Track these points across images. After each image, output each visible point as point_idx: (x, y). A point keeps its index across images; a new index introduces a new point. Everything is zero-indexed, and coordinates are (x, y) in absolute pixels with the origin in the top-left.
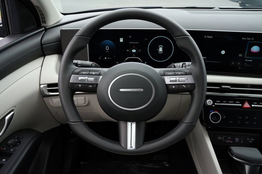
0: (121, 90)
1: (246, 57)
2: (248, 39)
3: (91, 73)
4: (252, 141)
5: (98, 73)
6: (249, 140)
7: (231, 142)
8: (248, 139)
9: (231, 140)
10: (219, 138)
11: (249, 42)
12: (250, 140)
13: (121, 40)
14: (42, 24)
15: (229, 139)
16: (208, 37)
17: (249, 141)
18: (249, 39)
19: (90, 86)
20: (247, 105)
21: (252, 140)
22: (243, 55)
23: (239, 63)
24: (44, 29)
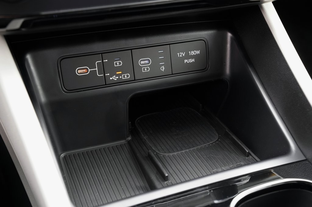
4: (192, 57)
6: (183, 58)
7: (126, 76)
8: (182, 54)
9: (123, 69)
10: (80, 71)
12: (188, 57)
15: (119, 69)
17: (186, 61)
21: (193, 53)
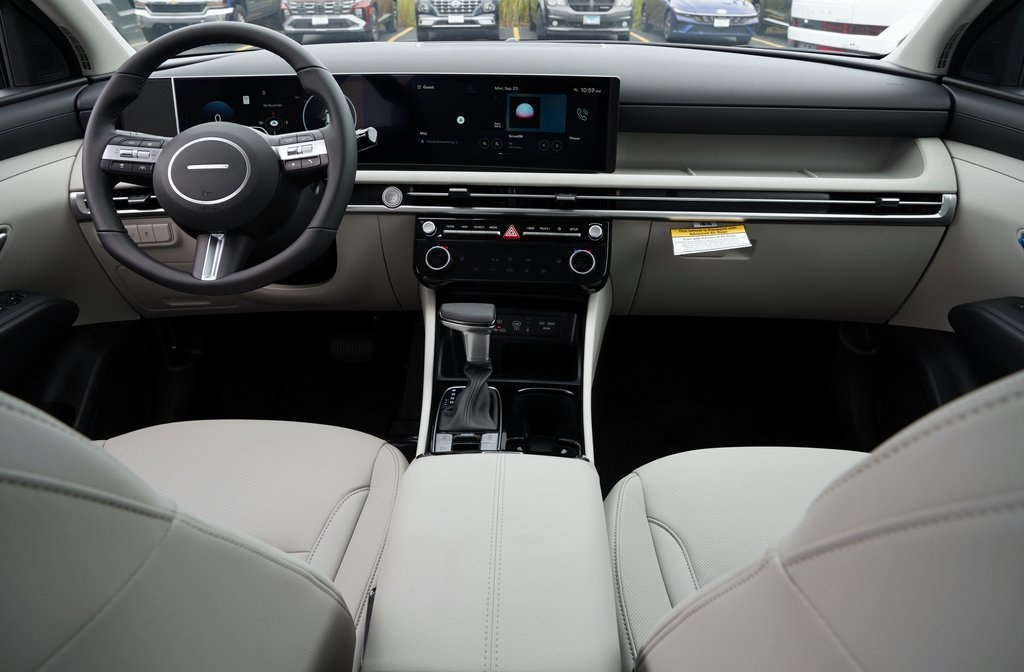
0: (190, 167)
1: (508, 129)
2: (507, 89)
3: (144, 143)
5: (158, 144)
6: (543, 326)
7: (503, 331)
8: (542, 323)
9: (502, 326)
11: (509, 96)
12: (547, 326)
13: (246, 100)
14: (83, 70)
15: (499, 325)
16: (425, 87)
17: (544, 328)
18: (510, 89)
19: (142, 168)
20: (512, 232)
21: (550, 323)
22: (503, 125)
23: (497, 144)
24: (85, 79)
